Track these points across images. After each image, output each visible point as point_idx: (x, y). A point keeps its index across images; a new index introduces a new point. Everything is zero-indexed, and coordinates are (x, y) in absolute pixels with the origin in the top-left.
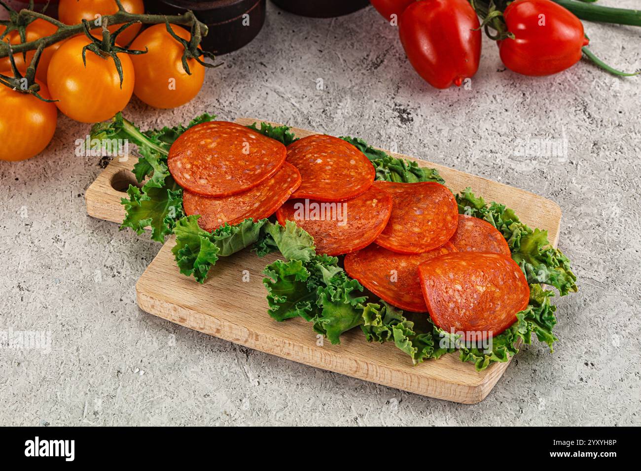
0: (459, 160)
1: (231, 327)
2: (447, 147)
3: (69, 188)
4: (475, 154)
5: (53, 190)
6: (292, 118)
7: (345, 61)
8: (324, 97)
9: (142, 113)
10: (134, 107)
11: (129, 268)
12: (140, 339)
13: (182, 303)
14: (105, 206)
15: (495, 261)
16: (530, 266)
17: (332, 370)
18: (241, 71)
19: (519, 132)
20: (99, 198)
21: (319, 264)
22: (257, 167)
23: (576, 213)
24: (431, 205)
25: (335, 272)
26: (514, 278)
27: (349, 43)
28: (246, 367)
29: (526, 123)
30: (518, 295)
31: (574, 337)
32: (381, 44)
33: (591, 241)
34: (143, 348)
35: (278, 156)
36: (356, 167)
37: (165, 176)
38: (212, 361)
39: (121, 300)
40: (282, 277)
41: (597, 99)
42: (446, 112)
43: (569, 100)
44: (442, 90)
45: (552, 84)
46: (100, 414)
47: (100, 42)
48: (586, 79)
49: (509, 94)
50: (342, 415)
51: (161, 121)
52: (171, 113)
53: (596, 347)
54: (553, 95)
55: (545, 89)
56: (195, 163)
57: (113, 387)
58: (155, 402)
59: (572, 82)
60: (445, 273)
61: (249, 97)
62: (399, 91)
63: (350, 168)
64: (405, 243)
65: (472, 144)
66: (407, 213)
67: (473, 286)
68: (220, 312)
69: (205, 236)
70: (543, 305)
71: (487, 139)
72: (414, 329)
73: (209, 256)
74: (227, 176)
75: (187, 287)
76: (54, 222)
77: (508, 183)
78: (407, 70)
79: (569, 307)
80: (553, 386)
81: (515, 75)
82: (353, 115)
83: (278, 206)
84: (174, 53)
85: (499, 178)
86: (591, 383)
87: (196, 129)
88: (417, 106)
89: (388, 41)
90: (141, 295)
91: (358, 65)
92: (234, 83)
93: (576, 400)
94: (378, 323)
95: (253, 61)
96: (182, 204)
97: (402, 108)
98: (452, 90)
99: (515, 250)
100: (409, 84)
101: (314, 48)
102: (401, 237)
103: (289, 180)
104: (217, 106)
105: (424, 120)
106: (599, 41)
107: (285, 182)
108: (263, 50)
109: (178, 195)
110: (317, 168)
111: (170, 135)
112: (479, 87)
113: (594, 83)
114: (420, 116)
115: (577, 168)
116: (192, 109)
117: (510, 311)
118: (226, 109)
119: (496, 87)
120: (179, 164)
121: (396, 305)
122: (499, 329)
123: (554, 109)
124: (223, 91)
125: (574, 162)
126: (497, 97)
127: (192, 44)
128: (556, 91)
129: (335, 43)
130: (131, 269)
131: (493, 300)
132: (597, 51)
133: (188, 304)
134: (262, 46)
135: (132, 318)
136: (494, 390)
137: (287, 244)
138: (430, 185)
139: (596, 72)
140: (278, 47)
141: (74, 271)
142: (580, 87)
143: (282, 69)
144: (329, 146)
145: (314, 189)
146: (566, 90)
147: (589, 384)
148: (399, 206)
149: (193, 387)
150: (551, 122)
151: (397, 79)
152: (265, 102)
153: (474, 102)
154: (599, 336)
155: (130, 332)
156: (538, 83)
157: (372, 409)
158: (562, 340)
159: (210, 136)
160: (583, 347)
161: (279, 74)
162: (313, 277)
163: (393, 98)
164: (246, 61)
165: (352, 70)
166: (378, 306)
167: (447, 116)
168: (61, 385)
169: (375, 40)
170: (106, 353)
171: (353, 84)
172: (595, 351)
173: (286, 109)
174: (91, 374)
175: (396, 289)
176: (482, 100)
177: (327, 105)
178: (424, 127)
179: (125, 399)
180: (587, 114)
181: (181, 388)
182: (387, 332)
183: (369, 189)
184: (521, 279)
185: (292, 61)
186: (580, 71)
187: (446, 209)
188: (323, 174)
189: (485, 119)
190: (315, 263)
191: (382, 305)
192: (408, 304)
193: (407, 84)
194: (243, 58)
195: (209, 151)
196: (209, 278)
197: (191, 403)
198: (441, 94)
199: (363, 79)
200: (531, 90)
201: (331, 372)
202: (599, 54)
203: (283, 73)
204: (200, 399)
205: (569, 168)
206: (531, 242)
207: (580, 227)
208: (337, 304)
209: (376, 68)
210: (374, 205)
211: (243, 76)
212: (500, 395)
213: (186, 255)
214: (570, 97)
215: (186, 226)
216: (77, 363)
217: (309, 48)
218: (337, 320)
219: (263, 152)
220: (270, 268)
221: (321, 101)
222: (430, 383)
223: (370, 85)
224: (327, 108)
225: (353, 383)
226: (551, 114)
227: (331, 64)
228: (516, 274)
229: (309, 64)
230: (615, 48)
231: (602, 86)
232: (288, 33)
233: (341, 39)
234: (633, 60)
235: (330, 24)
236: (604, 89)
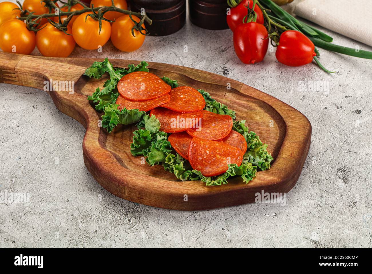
7: (210, 47)
8: (194, 59)
9: (115, 52)
10: (113, 49)
12: (73, 135)
18: (164, 44)
27: (215, 41)
29: (277, 84)
32: (229, 43)
42: (244, 74)
43: (300, 78)
44: (247, 65)
45: (296, 71)
46: (43, 159)
48: (312, 71)
49: (275, 71)
52: (127, 54)
54: (294, 75)
55: (292, 72)
57: (53, 150)
58: (68, 159)
59: (305, 71)
61: (163, 54)
62: (228, 62)
81: (281, 64)
82: (204, 68)
84: (130, 26)
88: (233, 69)
91: (215, 49)
92: (159, 47)
95: (171, 41)
97: (226, 69)
98: (251, 66)
100: (234, 60)
101: (199, 40)
104: (148, 55)
106: (325, 57)
108: (177, 38)
112: (263, 67)
113: (315, 73)
114: (232, 73)
119: (271, 68)
120: (122, 84)
123: (292, 80)
124: (153, 50)
125: (291, 102)
126: (270, 73)
127: (139, 24)
128: (297, 74)
129: (209, 40)
132: (322, 61)
135: (74, 127)
139: (317, 69)
140: (184, 37)
142: (308, 74)
143: (182, 45)
146: (301, 74)
150: (288, 85)
151: (229, 58)
152: (168, 56)
153: (258, 72)
155: (70, 131)
156: (290, 69)
159: (141, 76)
161: (180, 47)
163: (224, 64)
164: (168, 40)
165: (212, 51)
168: (33, 145)
170: (57, 137)
171: (210, 56)
174: (47, 143)
176: (262, 72)
185: (188, 43)
186: (311, 68)
189: (260, 79)
194: (167, 39)
199: (215, 55)
200: (285, 71)
202: (323, 63)
209: (222, 52)
211: (164, 45)
214: (302, 77)
216: (43, 139)
217: (197, 40)
221: (192, 60)
223: (217, 58)
226: (290, 82)
227: (204, 47)
229: (194, 45)
230: (331, 62)
231: (318, 75)
232: (191, 33)
233: (213, 39)
234: (337, 67)
235: (210, 33)
236: (318, 76)
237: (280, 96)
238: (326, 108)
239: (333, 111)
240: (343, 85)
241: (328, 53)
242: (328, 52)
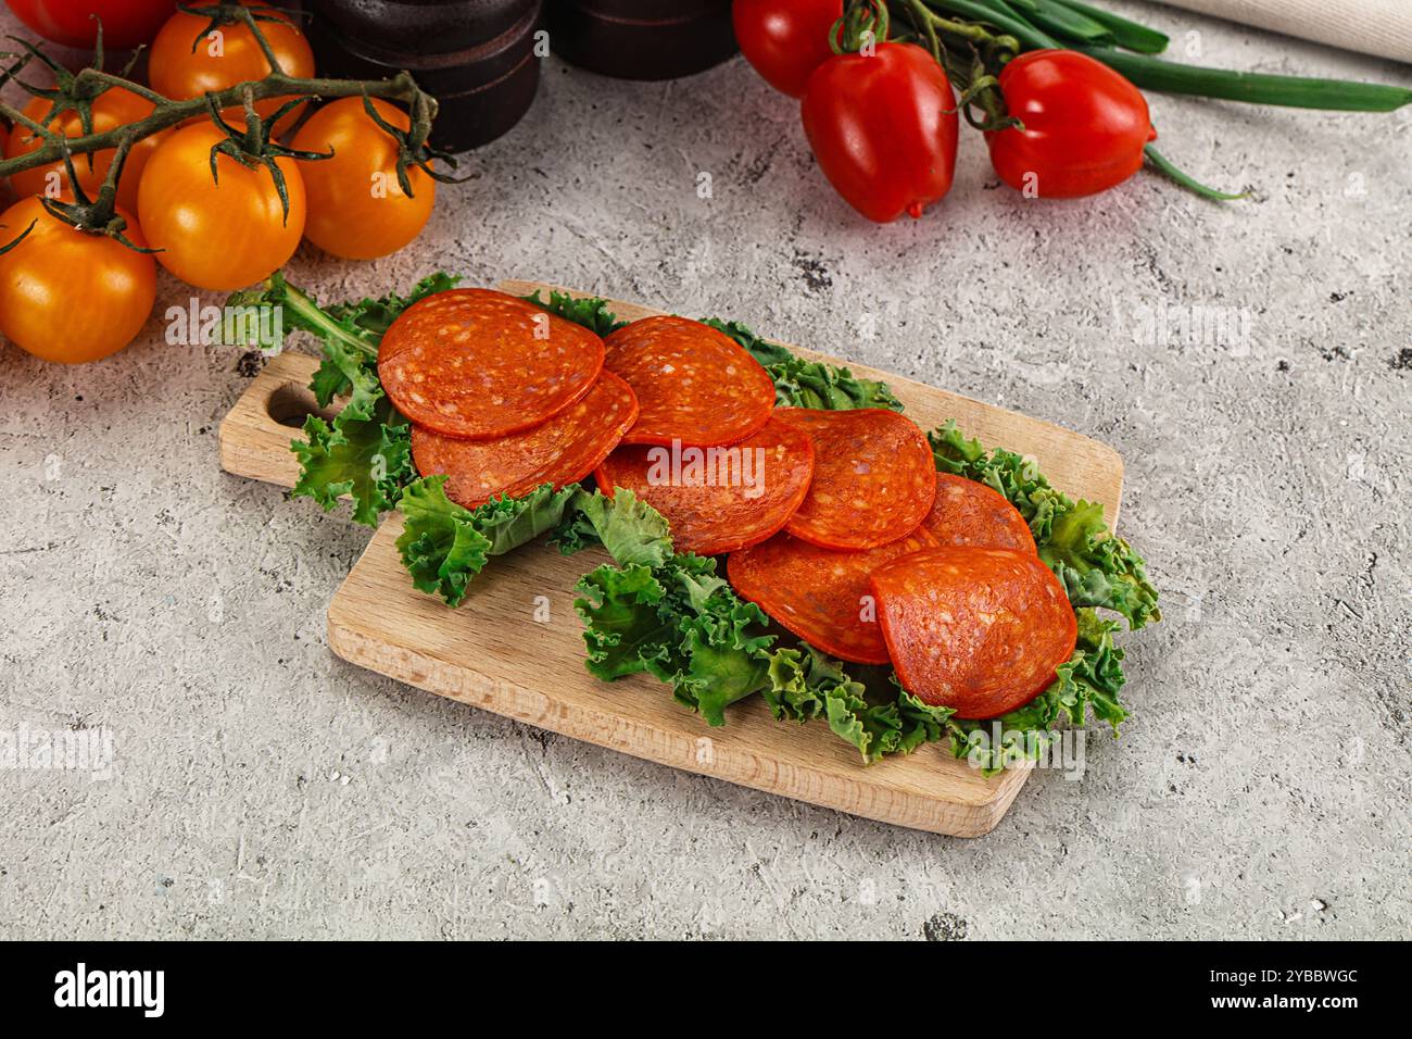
0: (923, 361)
1: (513, 693)
2: (898, 337)
3: (181, 416)
4: (952, 351)
5: (151, 420)
6: (602, 279)
7: (695, 166)
8: (660, 237)
9: (314, 267)
11: (307, 573)
12: (337, 714)
13: (419, 645)
14: (259, 455)
15: (1010, 565)
16: (1073, 573)
17: (706, 774)
18: (500, 185)
19: (1032, 308)
20: (248, 439)
21: (681, 573)
22: (551, 381)
23: (1146, 465)
24: (884, 456)
25: (713, 589)
26: (1047, 596)
27: (701, 131)
28: (544, 768)
29: (1044, 291)
30: (1056, 630)
31: (1156, 707)
32: (763, 132)
33: (1178, 520)
34: (345, 733)
35: (590, 359)
36: (738, 381)
37: (376, 397)
38: (477, 756)
39: (297, 638)
40: (612, 596)
41: (1174, 244)
42: (893, 268)
43: (1122, 245)
44: (884, 225)
45: (1088, 214)
46: (270, 862)
47: (241, 135)
48: (1151, 204)
49: (1009, 232)
50: (730, 860)
51: (352, 283)
52: (371, 269)
53: (1196, 727)
54: (1092, 236)
55: (1076, 224)
56: (433, 372)
57: (292, 808)
58: (373, 838)
59: (1126, 210)
60: (922, 592)
61: (518, 237)
62: (802, 225)
63: (726, 382)
64: (840, 530)
65: (945, 331)
66: (840, 470)
67: (972, 614)
68: (493, 663)
69: (465, 519)
70: (1101, 649)
71: (973, 321)
72: (866, 696)
73: (470, 557)
74: (494, 397)
75: (427, 615)
76: (157, 483)
77: (1017, 408)
78: (815, 184)
79: (1143, 648)
80: (1121, 803)
81: (1018, 196)
82: (717, 272)
83: (598, 459)
84: (379, 155)
85: (1000, 397)
86: (1190, 794)
87: (429, 305)
88: (836, 255)
89: (775, 127)
90: (338, 629)
91: (721, 174)
92: (487, 209)
93: (1165, 829)
94: (799, 686)
95: (521, 166)
96: (410, 453)
97: (809, 258)
98: (901, 224)
99: (1045, 540)
100: (819, 211)
101: (635, 141)
102: (832, 517)
103: (616, 407)
104: (458, 254)
105: (853, 282)
106: (1171, 129)
107: (609, 411)
108: (538, 144)
109: (401, 435)
110: (666, 381)
111: (376, 314)
112: (951, 220)
113: (1166, 212)
114: (843, 275)
115: (1143, 379)
116: (410, 261)
117: (1042, 662)
118: (476, 260)
119: (985, 218)
120: (400, 375)
121: (831, 651)
122: (1024, 696)
123: (1096, 263)
124: (468, 225)
125: (1138, 367)
126: (988, 238)
127: (414, 138)
128: (1097, 227)
129: (675, 131)
130: (312, 575)
131: (1009, 640)
132: (1169, 148)
133: (431, 648)
134: (536, 136)
135: (319, 673)
136: (1013, 810)
137: (618, 534)
138: (880, 416)
139: (1170, 191)
140: (567, 137)
141: (203, 581)
142: (1142, 221)
143: (578, 181)
144: (685, 338)
145: (664, 426)
146: (1116, 226)
147: (1188, 798)
148: (823, 458)
149: (445, 808)
150: (1091, 288)
151: (795, 202)
152: (549, 247)
153: (944, 250)
154: (1202, 705)
155: (316, 699)
156: (1063, 212)
157: (785, 848)
158: (1134, 713)
159: (457, 318)
160: (1172, 727)
161: (573, 188)
162: (671, 596)
163: (792, 240)
164: (507, 164)
166: (798, 654)
167: (895, 275)
168: (191, 804)
169: (750, 126)
170: (274, 743)
171: (715, 212)
172: (1196, 733)
173: (590, 262)
174: (248, 783)
175: (828, 620)
176: (959, 245)
177: (667, 254)
178: (854, 296)
179: (317, 832)
180: (1157, 272)
181: (422, 810)
182: (813, 702)
183: (767, 424)
184: (1059, 599)
185: (596, 166)
186: (1140, 189)
187: (912, 464)
188: (679, 395)
189: (968, 282)
190: (673, 570)
191: (805, 652)
192: (853, 649)
193: (816, 213)
194: (500, 160)
195: (456, 349)
196: (469, 596)
197: (441, 839)
198: (881, 232)
199: (732, 201)
200: (1049, 226)
201: (704, 777)
202: (1174, 156)
203: (579, 189)
204: (459, 831)
205: (1129, 377)
206: (1072, 525)
207: (1155, 493)
208: (719, 651)
209: (755, 180)
210: (780, 457)
211: (504, 196)
212: (1025, 819)
213: (425, 554)
214: (1124, 240)
215: (420, 495)
216: (218, 762)
217: (626, 141)
218: (721, 681)
219: (560, 350)
220: (589, 581)
221: (654, 246)
222: (895, 798)
223: (746, 213)
224: (667, 259)
225: (747, 797)
226: (1090, 273)
227: (670, 172)
228: (1050, 589)
229: (627, 171)
230: (1202, 144)
231: (1181, 218)
232: (584, 111)
233: (687, 122)
234: (1236, 167)
235: (662, 93)
236: (1185, 225)
237: (1083, 345)
238: (1283, 367)
239: (1313, 372)
240: (1297, 245)
241: (1170, 106)
242: (1171, 100)
